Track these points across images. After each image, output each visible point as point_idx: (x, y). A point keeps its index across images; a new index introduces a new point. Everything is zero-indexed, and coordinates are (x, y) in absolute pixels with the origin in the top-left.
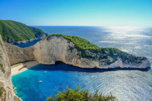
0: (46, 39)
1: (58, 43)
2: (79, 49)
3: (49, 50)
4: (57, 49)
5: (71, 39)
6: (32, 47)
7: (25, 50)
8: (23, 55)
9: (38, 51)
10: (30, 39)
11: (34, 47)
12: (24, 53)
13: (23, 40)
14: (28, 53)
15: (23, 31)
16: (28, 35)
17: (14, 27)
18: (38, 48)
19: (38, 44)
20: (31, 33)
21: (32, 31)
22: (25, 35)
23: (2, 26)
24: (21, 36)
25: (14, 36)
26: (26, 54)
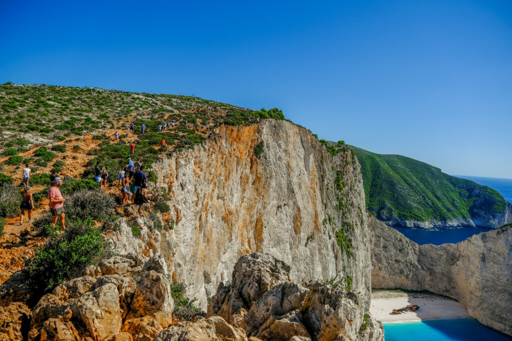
6: (449, 248)
7: (423, 252)
8: (417, 266)
9: (473, 269)
10: (449, 218)
11: (457, 249)
12: (419, 261)
13: (424, 219)
14: (432, 263)
15: (428, 188)
16: (442, 205)
17: (404, 175)
18: (472, 258)
19: (475, 242)
20: (454, 200)
21: (460, 194)
22: (433, 204)
23: (372, 171)
24: (419, 203)
25: (399, 202)
26: (425, 268)
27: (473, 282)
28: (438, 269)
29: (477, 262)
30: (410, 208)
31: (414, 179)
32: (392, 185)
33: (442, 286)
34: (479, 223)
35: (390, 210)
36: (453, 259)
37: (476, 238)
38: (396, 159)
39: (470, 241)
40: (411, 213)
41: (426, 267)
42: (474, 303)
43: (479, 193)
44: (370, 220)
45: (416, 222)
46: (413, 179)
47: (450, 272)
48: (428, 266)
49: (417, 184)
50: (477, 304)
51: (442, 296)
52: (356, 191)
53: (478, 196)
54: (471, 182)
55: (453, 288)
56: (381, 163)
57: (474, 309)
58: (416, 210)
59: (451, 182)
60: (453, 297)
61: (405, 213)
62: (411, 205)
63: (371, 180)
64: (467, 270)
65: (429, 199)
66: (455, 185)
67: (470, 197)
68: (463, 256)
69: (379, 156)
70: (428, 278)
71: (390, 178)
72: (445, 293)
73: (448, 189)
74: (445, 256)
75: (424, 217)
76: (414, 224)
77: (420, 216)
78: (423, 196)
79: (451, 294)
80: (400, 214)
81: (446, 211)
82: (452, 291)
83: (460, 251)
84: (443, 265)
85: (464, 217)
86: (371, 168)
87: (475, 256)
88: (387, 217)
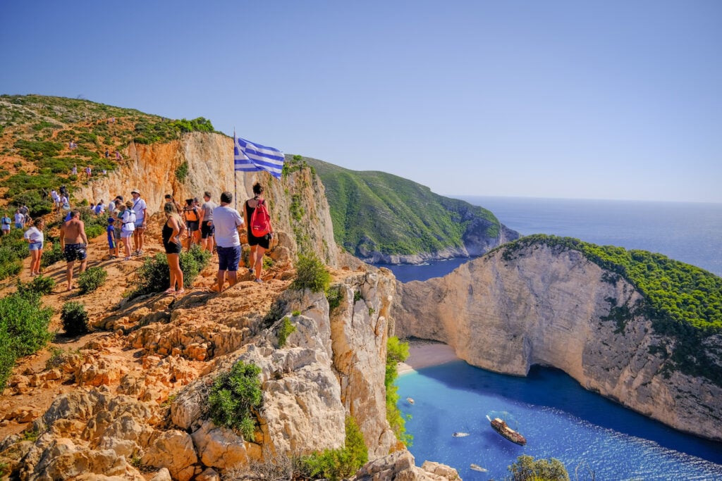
0: (499, 255)
1: (555, 278)
2: (663, 324)
3: (509, 304)
4: (545, 306)
5: (625, 263)
6: (436, 283)
7: (408, 291)
8: (401, 309)
9: (460, 304)
10: (440, 249)
11: (445, 284)
12: (403, 303)
13: (411, 251)
14: (418, 303)
15: (415, 213)
16: (432, 233)
17: (387, 197)
18: (460, 292)
19: (462, 273)
20: (445, 226)
21: (452, 218)
22: (422, 232)
23: (347, 194)
24: (406, 232)
25: (381, 232)
26: (410, 310)
27: (461, 318)
28: (424, 310)
29: (464, 295)
30: (394, 239)
31: (399, 202)
32: (372, 210)
33: (429, 329)
34: (473, 251)
35: (371, 244)
36: (440, 295)
37: (463, 268)
38: (376, 177)
39: (457, 272)
40: (396, 245)
41: (411, 308)
42: (462, 343)
43: (472, 215)
44: (343, 257)
45: (402, 257)
46: (397, 203)
47: (437, 311)
48: (413, 307)
49: (403, 208)
50: (465, 343)
51: (429, 340)
52: (319, 219)
53: (471, 219)
54: (464, 202)
55: (440, 329)
56: (357, 183)
57: (462, 349)
58: (402, 242)
59: (442, 204)
60: (441, 340)
61: (390, 247)
62: (396, 235)
63: (346, 206)
64: (455, 307)
65: (418, 227)
66: (446, 207)
67: (463, 221)
68: (450, 291)
69: (356, 173)
70: (414, 321)
71: (369, 202)
72: (433, 336)
73: (439, 213)
74: (431, 293)
75: (412, 249)
76: (400, 258)
77: (407, 248)
78: (410, 224)
79: (439, 337)
80: (383, 248)
81: (436, 240)
82: (440, 334)
83: (447, 286)
84: (430, 304)
85: (457, 246)
86: (346, 189)
87: (462, 289)
88: (367, 253)
